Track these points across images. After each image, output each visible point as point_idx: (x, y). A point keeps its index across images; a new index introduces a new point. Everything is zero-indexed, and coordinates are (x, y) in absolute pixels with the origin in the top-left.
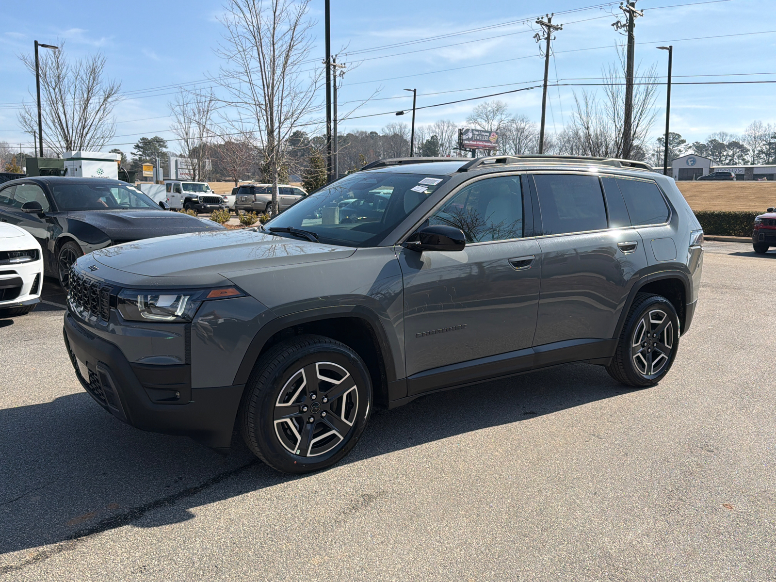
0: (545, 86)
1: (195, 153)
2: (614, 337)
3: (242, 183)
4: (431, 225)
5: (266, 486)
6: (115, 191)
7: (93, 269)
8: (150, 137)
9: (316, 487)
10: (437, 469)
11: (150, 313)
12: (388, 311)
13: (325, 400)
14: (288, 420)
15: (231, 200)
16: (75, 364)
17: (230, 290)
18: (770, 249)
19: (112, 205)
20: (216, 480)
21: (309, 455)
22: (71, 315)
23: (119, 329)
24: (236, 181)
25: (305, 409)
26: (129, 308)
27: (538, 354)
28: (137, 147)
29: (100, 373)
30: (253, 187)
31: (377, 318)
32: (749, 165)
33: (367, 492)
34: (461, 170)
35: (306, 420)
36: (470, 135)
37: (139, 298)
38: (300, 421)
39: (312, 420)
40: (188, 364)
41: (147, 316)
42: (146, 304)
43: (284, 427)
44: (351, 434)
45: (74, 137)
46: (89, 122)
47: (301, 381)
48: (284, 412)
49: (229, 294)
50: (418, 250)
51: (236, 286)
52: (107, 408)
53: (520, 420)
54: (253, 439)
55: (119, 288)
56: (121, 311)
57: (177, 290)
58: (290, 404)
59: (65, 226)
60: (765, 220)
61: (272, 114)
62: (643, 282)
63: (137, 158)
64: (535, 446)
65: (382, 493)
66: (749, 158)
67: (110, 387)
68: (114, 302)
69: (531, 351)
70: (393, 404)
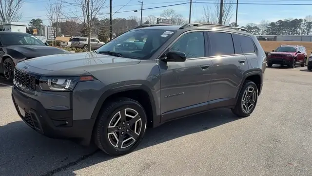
0: (191, 3)
1: (55, 25)
2: (236, 97)
3: (73, 37)
4: (170, 51)
5: (104, 161)
6: (25, 38)
7: (26, 68)
8: (36, 19)
9: (126, 161)
10: (174, 152)
11: (54, 87)
12: (155, 87)
13: (128, 125)
14: (113, 133)
15: (70, 43)
16: (17, 109)
17: (88, 77)
18: (273, 65)
19: (25, 43)
20: (83, 159)
21: (122, 147)
22: (15, 88)
23: (39, 94)
24: (71, 36)
25: (120, 128)
26: (44, 84)
27: (209, 104)
28: (31, 22)
29: (31, 113)
30: (78, 39)
31: (150, 90)
32: (261, 35)
33: (147, 162)
34: (181, 28)
35: (120, 133)
36: (161, 21)
37: (49, 81)
38: (118, 133)
39: (123, 133)
40: (71, 109)
41: (52, 88)
42: (52, 83)
43: (112, 136)
44: (138, 138)
45: (6, 17)
46: (12, 11)
47: (118, 116)
48: (112, 130)
49: (89, 79)
50: (165, 61)
51: (92, 76)
52: (34, 129)
53: (202, 131)
54: (99, 142)
55: (39, 76)
56: (41, 86)
57: (66, 77)
58: (114, 126)
59: (6, 52)
60: (272, 55)
61: (88, 9)
62: (246, 76)
63: (31, 27)
64: (211, 141)
65: (154, 163)
66: (260, 32)
67: (37, 120)
68: (38, 82)
69: (206, 104)
70: (155, 126)
